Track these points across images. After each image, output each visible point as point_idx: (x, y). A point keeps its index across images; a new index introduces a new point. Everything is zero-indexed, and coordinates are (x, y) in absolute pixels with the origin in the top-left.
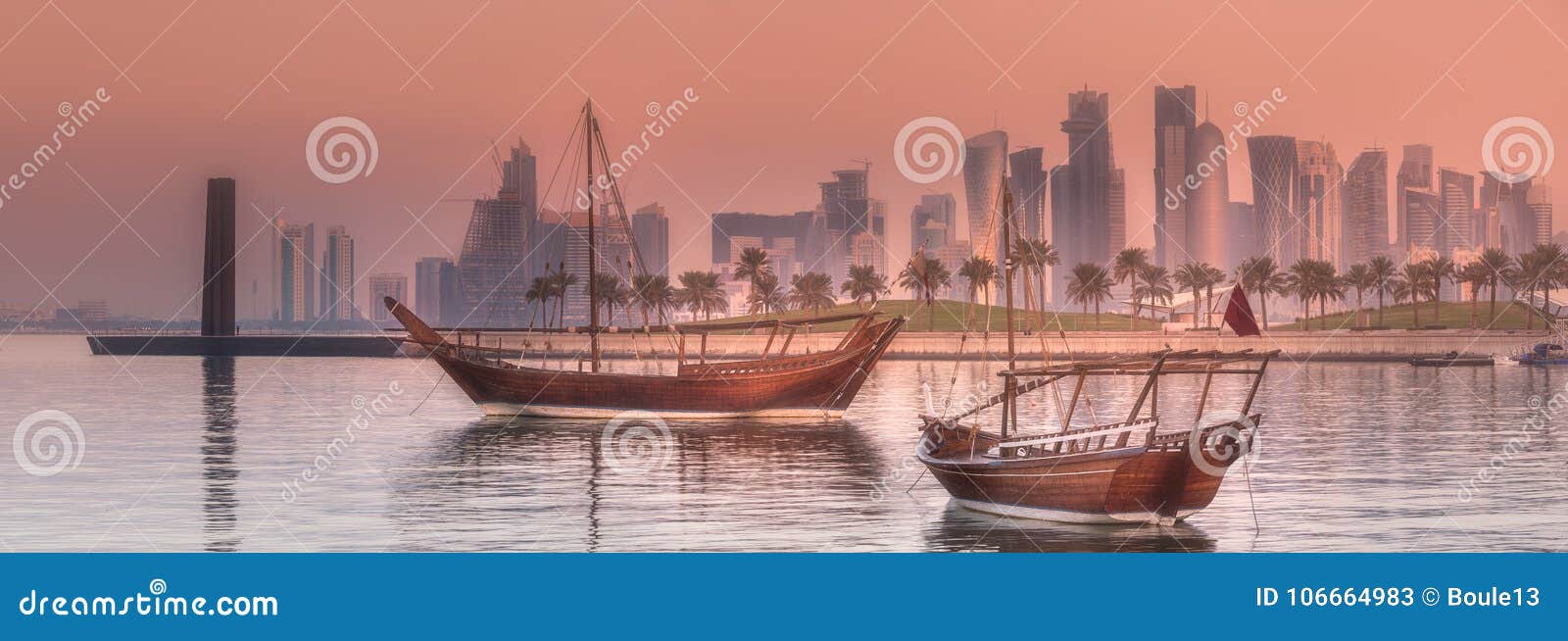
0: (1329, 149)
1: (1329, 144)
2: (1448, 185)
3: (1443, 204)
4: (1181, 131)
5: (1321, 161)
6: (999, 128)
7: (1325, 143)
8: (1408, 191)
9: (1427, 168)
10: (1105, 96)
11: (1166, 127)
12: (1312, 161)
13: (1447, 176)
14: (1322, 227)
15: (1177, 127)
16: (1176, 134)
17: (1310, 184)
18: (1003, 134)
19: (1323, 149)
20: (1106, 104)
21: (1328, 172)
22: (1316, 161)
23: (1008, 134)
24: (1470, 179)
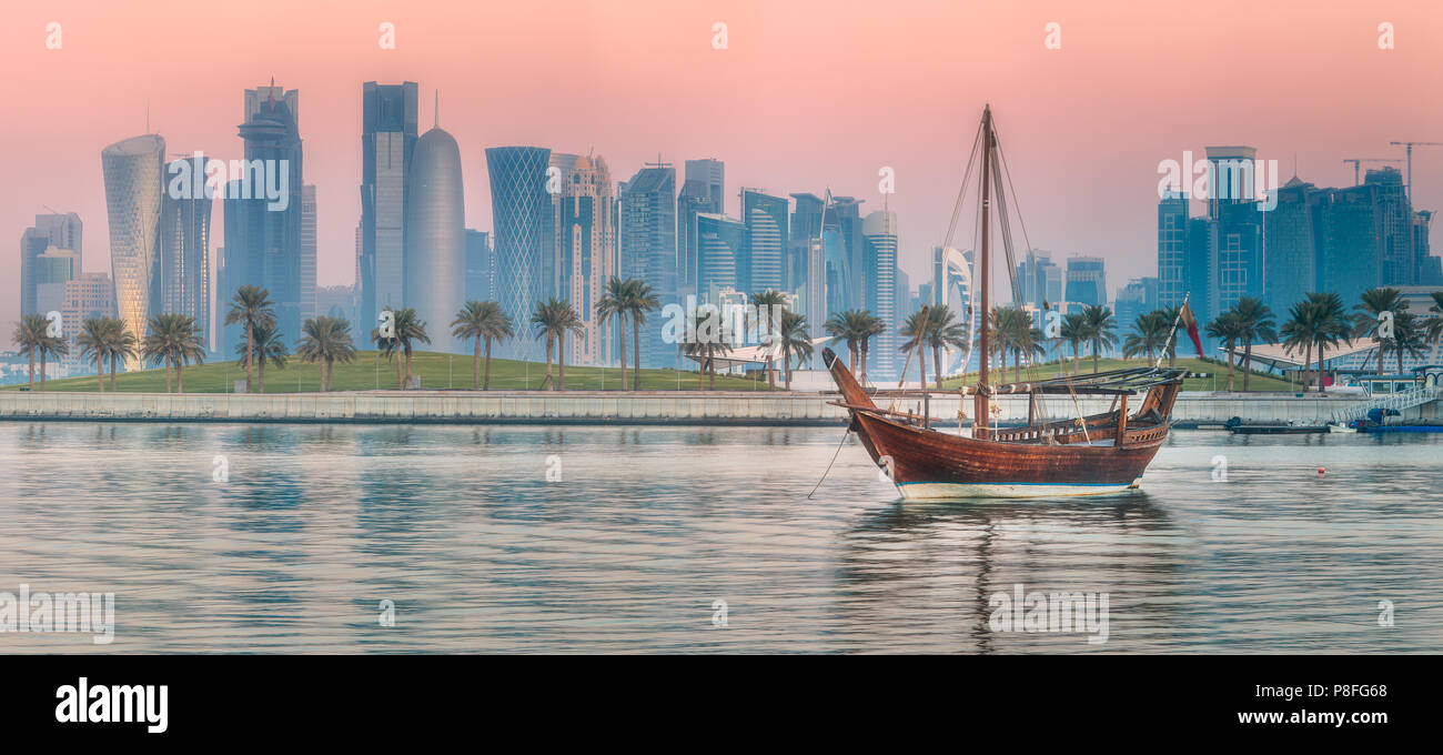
0: (600, 166)
1: (600, 157)
2: (755, 211)
3: (746, 232)
4: (398, 139)
5: (589, 179)
6: (153, 131)
7: (594, 157)
8: (700, 217)
9: (717, 189)
10: (293, 93)
11: (378, 134)
12: (577, 179)
13: (751, 199)
14: (589, 262)
15: (393, 134)
16: (391, 144)
17: (574, 207)
18: (158, 139)
19: (592, 165)
20: (295, 103)
21: (598, 193)
22: (582, 178)
23: (166, 139)
24: (785, 203)
